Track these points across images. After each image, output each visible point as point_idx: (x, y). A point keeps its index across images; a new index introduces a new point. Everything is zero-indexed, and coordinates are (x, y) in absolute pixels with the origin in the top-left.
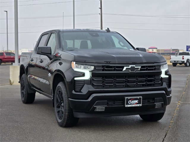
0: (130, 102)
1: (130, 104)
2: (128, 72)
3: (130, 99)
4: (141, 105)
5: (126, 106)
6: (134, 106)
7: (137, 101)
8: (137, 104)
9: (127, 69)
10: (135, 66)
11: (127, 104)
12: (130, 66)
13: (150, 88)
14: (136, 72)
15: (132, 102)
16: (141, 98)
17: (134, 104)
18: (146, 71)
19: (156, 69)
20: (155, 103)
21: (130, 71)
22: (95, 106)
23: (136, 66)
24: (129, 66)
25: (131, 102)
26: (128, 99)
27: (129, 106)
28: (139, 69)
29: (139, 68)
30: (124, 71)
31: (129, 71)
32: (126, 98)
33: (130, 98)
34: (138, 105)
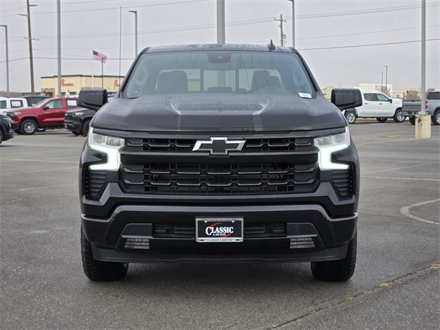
0: (210, 231)
1: (212, 236)
2: (208, 154)
3: (210, 224)
4: (241, 239)
5: (199, 240)
6: (220, 240)
7: (229, 230)
8: (228, 235)
9: (202, 146)
10: (225, 139)
11: (203, 234)
12: (213, 139)
13: (274, 196)
14: (230, 154)
15: (215, 230)
16: (241, 222)
17: (222, 236)
18: (262, 154)
19: (296, 149)
20: (288, 237)
21: (212, 153)
22: (123, 236)
23: (228, 140)
24: (209, 140)
25: (213, 232)
26: (203, 222)
27: (206, 240)
28: (239, 148)
29: (238, 144)
30: (195, 151)
31: (209, 152)
32: (197, 220)
33: (210, 220)
34: (234, 240)
